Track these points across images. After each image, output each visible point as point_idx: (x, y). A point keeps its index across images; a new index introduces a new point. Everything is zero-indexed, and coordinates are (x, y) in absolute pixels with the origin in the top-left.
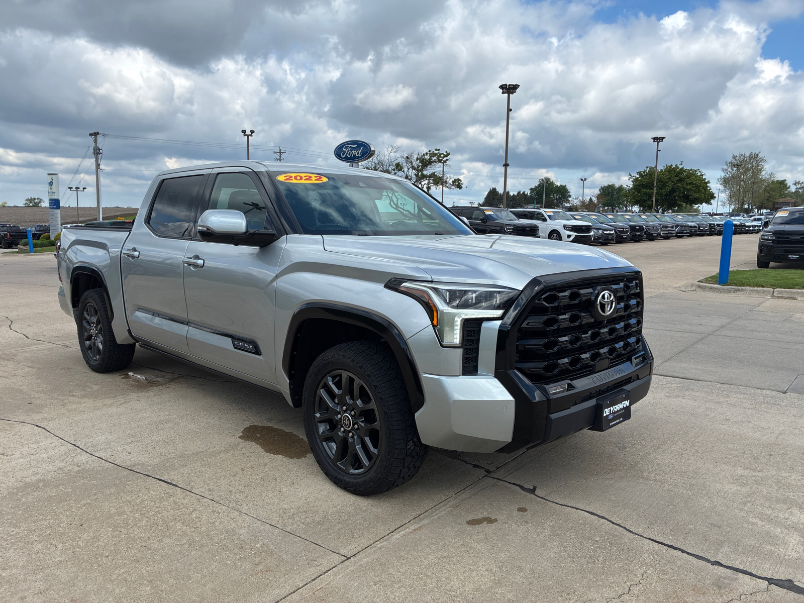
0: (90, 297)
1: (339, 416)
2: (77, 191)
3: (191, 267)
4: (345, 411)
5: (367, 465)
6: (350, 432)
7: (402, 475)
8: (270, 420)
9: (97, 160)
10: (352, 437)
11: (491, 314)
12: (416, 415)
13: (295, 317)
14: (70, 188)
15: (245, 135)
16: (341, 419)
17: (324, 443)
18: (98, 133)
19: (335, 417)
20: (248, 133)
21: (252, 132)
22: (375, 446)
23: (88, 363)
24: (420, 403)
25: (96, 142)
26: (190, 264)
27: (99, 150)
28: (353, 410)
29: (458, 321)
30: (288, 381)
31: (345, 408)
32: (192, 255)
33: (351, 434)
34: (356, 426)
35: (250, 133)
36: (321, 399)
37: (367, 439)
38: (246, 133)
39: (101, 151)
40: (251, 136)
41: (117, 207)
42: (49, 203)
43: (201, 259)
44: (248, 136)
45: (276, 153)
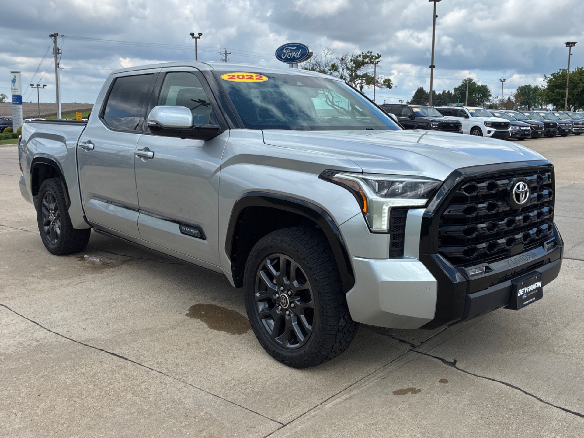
0: (49, 185)
1: (277, 295)
2: (38, 88)
3: (142, 159)
4: (283, 291)
5: (302, 340)
6: (287, 310)
7: (334, 350)
8: (214, 299)
9: (56, 60)
10: (289, 315)
11: (416, 203)
12: (348, 294)
13: (237, 205)
14: (32, 85)
15: (193, 38)
16: (278, 298)
17: (263, 320)
18: (57, 34)
19: (274, 296)
20: (196, 35)
21: (200, 34)
22: (310, 323)
23: (46, 246)
24: (351, 283)
25: (55, 42)
26: (140, 156)
27: (59, 50)
28: (289, 290)
29: (386, 210)
30: (231, 264)
31: (282, 288)
32: (142, 148)
33: (287, 312)
34: (292, 305)
35: (198, 36)
36: (261, 280)
37: (302, 317)
38: (195, 36)
39: (60, 51)
40: (199, 38)
41: (75, 103)
42: (12, 99)
43: (151, 151)
44: (196, 38)
45: (222, 54)
